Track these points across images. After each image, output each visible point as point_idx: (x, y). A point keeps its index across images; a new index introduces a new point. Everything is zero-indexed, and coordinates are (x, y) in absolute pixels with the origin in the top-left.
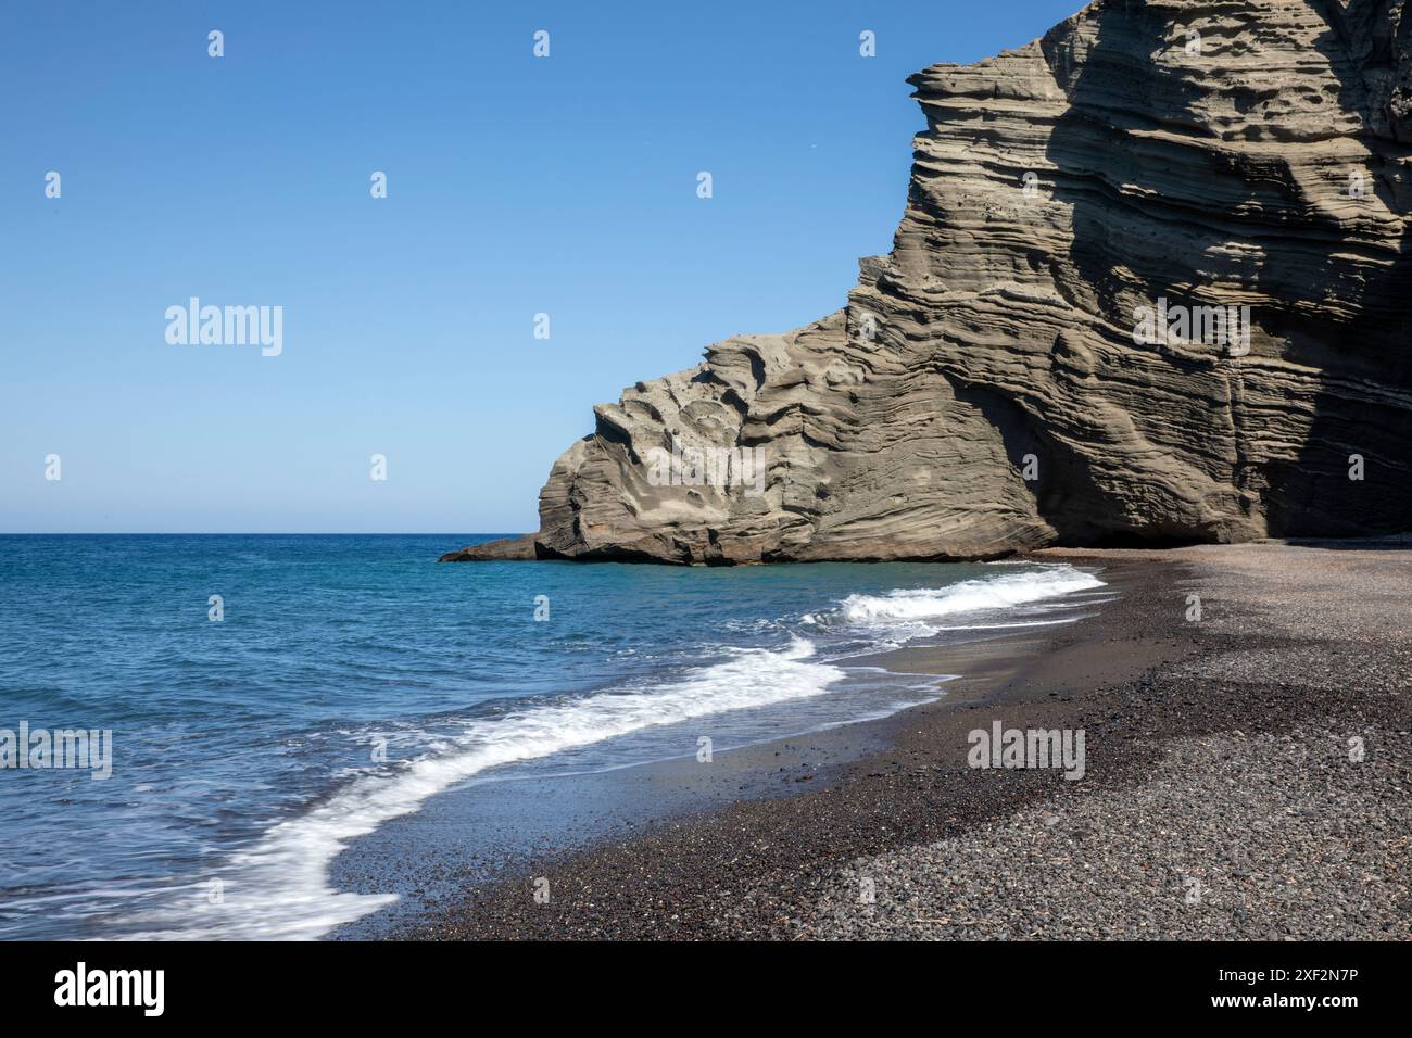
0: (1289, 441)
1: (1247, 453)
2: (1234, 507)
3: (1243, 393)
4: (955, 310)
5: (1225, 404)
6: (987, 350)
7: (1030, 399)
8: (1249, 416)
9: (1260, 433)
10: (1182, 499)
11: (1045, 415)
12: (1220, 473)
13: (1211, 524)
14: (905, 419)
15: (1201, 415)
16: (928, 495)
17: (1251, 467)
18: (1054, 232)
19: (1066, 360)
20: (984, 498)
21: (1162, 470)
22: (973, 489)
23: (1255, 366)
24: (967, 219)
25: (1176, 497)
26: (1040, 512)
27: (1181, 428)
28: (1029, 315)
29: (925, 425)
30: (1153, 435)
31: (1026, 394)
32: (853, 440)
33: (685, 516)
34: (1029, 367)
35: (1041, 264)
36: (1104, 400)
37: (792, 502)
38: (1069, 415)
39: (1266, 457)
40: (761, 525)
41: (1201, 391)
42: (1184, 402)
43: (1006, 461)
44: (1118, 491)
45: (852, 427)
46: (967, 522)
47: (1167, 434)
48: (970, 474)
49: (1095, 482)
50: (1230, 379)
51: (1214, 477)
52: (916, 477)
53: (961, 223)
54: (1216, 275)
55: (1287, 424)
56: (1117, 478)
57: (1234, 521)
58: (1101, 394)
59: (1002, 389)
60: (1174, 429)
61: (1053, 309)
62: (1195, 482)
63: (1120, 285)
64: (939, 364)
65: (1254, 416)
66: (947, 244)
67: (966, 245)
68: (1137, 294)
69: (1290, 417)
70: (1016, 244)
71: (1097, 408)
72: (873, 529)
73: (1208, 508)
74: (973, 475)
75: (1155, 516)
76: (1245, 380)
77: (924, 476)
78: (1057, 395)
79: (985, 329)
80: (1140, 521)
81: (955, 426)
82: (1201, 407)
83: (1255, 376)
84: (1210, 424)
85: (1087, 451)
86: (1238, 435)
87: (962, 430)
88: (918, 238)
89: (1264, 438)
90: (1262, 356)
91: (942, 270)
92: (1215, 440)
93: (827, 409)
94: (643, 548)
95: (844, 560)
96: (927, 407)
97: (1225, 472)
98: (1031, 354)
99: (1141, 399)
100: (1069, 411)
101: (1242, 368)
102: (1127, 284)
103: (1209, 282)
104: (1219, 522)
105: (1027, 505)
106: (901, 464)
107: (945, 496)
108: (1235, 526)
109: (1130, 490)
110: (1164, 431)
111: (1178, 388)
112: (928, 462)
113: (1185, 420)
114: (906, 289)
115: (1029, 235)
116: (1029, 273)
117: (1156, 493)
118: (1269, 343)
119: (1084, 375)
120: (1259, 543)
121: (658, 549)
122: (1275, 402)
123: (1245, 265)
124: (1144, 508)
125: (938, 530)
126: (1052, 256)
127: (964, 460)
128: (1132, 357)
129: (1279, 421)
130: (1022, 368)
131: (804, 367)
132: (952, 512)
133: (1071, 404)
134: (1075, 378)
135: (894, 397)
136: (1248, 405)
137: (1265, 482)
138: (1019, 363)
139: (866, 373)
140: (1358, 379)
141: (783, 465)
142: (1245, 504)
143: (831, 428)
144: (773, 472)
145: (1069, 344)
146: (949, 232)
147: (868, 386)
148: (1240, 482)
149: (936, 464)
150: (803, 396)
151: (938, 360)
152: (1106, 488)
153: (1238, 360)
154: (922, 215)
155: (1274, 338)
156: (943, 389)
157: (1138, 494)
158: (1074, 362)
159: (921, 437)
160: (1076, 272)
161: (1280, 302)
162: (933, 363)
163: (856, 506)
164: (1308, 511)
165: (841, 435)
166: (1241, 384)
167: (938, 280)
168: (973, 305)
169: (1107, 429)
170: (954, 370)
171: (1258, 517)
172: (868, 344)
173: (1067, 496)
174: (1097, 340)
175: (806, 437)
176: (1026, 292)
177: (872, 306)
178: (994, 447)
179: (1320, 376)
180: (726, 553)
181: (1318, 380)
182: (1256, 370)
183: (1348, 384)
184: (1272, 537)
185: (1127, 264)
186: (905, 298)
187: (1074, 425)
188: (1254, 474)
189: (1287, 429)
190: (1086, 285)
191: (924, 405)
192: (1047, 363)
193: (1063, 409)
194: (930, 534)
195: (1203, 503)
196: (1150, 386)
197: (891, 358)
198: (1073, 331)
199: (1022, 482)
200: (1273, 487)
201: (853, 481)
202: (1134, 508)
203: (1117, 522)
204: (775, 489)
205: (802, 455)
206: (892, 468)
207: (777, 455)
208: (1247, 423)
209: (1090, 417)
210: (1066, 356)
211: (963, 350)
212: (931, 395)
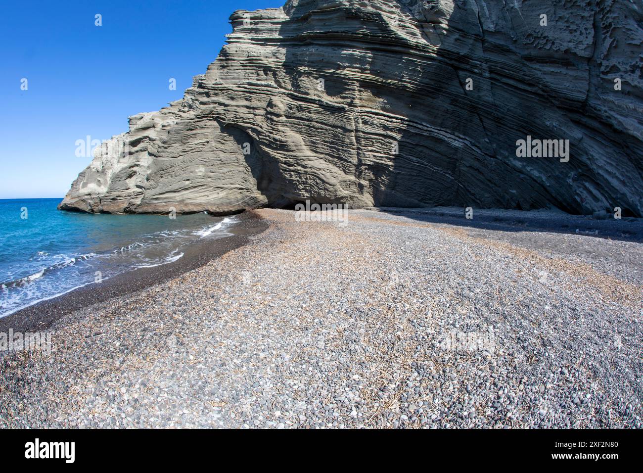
0: (385, 153)
1: (362, 158)
2: (355, 188)
3: (361, 126)
4: (224, 92)
5: (351, 131)
6: (236, 108)
7: (254, 130)
8: (364, 138)
9: (370, 148)
10: (327, 183)
11: (259, 138)
12: (348, 169)
13: (342, 197)
14: (193, 142)
15: (339, 137)
16: (202, 180)
17: (365, 167)
18: (276, 60)
19: (271, 110)
20: (232, 182)
21: (317, 167)
22: (227, 177)
23: (368, 112)
24: (239, 57)
25: (324, 182)
26: (259, 189)
27: (329, 144)
28: (258, 91)
29: (204, 145)
30: (313, 147)
31: (251, 128)
32: (163, 152)
33: (94, 191)
34: (255, 115)
35: (268, 72)
36: (288, 129)
37: (139, 184)
38: (269, 136)
39: (372, 161)
40: (124, 195)
41: (339, 124)
42: (330, 130)
43: (245, 164)
44: (294, 178)
45: (164, 145)
46: (223, 194)
47: (321, 147)
48: (225, 170)
49: (282, 173)
50: (355, 118)
51: (345, 171)
52: (197, 170)
53: (235, 58)
54: (347, 64)
55: (384, 144)
56: (293, 171)
57: (355, 197)
58: (287, 126)
59: (241, 126)
60: (325, 145)
61: (269, 89)
62: (335, 174)
63: (300, 74)
64: (214, 116)
65: (367, 138)
66: (228, 66)
67: (236, 66)
68: (308, 77)
69: (386, 140)
70: (258, 65)
71: (284, 133)
72: (175, 197)
73: (341, 189)
74: (227, 170)
75: (313, 193)
76: (362, 119)
77: (201, 170)
78: (265, 126)
79: (237, 98)
80: (305, 195)
81: (220, 146)
82: (339, 133)
83: (368, 117)
84: (343, 142)
85: (278, 156)
86: (358, 149)
87: (223, 147)
88: (217, 66)
89: (371, 151)
90: (372, 108)
91: (224, 77)
92: (346, 151)
93: (158, 138)
94: (76, 206)
95: (159, 213)
96: (206, 136)
97: (351, 169)
98: (256, 109)
99: (308, 129)
100: (269, 134)
101: (361, 113)
102: (304, 73)
103: (344, 68)
104: (347, 197)
105: (251, 185)
106: (190, 164)
107: (212, 181)
108: (355, 199)
109: (300, 177)
110: (320, 146)
111: (327, 122)
112: (204, 163)
113: (331, 140)
114: (205, 84)
115: (265, 61)
116: (263, 76)
117: (314, 180)
118: (375, 101)
119: (278, 116)
120: (367, 209)
121: (82, 206)
122: (378, 132)
123: (362, 60)
124: (307, 188)
125: (207, 198)
126: (273, 69)
127: (223, 163)
128: (303, 106)
129: (380, 142)
130: (252, 116)
131: (155, 120)
132: (216, 189)
133: (272, 131)
134: (274, 118)
135: (188, 130)
136: (364, 132)
137: (372, 176)
138: (251, 113)
139: (179, 121)
140: (419, 122)
141: (137, 165)
142: (361, 187)
143: (157, 147)
144: (132, 169)
145: (274, 102)
146: (230, 62)
147: (176, 126)
148: (359, 175)
149: (208, 164)
150: (151, 133)
151: (213, 114)
152: (288, 176)
153: (359, 108)
154: (222, 58)
155: (377, 99)
156: (215, 128)
157: (304, 180)
158: (275, 110)
159: (201, 151)
160: (283, 74)
161: (380, 80)
162: (211, 115)
163: (165, 185)
164: (393, 192)
165: (160, 150)
166: (360, 121)
167: (221, 80)
168: (233, 89)
169: (288, 144)
170: (220, 118)
171: (368, 195)
172: (186, 109)
173: (270, 181)
174: (288, 100)
175: (149, 152)
176: (259, 82)
177: (192, 94)
178: (239, 156)
179: (401, 119)
180: (105, 209)
181: (400, 121)
182: (368, 115)
183: (415, 125)
184: (375, 206)
185: (305, 66)
186: (203, 88)
187: (272, 142)
188: (366, 171)
189: (384, 147)
190: (287, 78)
191: (204, 135)
192: (263, 112)
193: (267, 134)
194: (203, 200)
195: (338, 186)
196: (312, 121)
197: (192, 113)
198: (277, 97)
199: (250, 173)
200: (377, 179)
201: (162, 172)
202: (302, 187)
203: (294, 196)
204: (134, 178)
205: (145, 160)
206: (184, 166)
207: (134, 161)
208: (363, 142)
209: (280, 137)
210: (272, 108)
211: (225, 108)
212: (209, 131)
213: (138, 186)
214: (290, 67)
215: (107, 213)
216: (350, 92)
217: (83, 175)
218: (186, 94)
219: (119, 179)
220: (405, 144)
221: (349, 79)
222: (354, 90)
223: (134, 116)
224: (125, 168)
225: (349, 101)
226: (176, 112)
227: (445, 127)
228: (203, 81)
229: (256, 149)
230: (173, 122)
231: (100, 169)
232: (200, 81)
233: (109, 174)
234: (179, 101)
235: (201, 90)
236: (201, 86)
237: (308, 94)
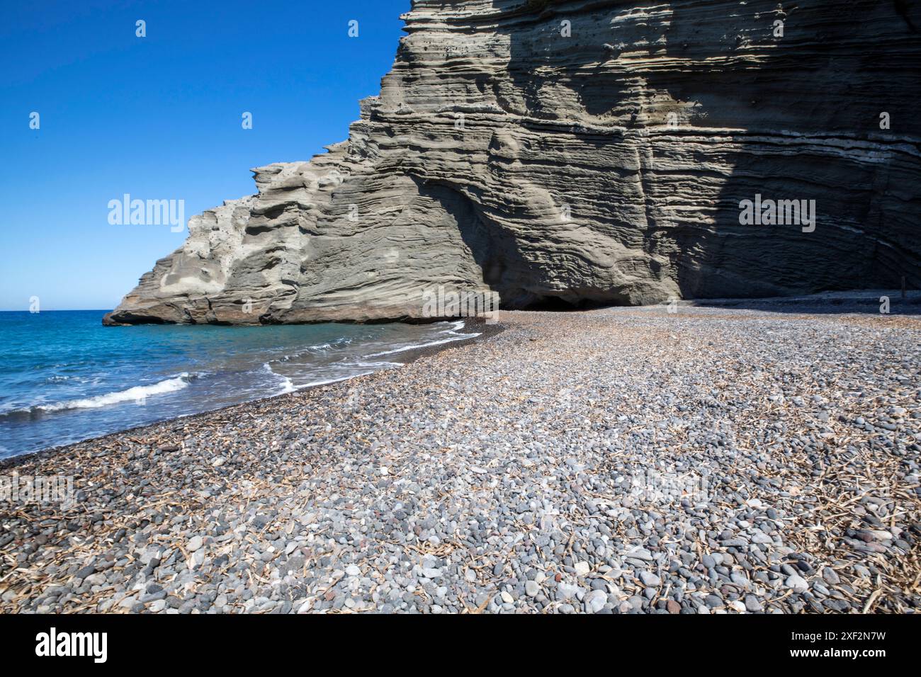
0: (699, 204)
1: (656, 218)
2: (644, 271)
3: (652, 161)
4: (417, 126)
5: (634, 172)
6: (439, 153)
7: (473, 188)
8: (658, 182)
9: (669, 199)
10: (596, 265)
11: (482, 200)
12: (631, 239)
13: (623, 287)
14: (377, 211)
15: (613, 186)
16: (396, 270)
17: (662, 232)
18: (495, 60)
19: (497, 152)
20: (443, 272)
21: (578, 239)
22: (435, 265)
23: (664, 133)
24: (432, 60)
25: (590, 263)
26: (486, 280)
27: (595, 201)
28: (472, 122)
29: (394, 215)
31: (467, 185)
32: (326, 226)
33: (194, 289)
34: (472, 163)
35: (485, 86)
36: (528, 182)
37: (287, 277)
38: (497, 196)
39: (675, 221)
40: (260, 295)
41: (612, 163)
42: (596, 177)
43: (462, 243)
44: (541, 260)
45: (326, 216)
47: (586, 208)
48: (431, 254)
49: (521, 254)
50: (640, 148)
51: (625, 243)
52: (386, 256)
53: (426, 63)
54: (623, 45)
55: (697, 188)
56: (539, 249)
57: (645, 284)
58: (525, 177)
59: (451, 182)
60: (589, 203)
61: (490, 115)
62: (608, 250)
63: (540, 81)
64: (406, 168)
65: (664, 181)
66: (416, 79)
67: (429, 77)
68: (553, 85)
69: (700, 180)
70: (466, 73)
71: (520, 188)
72: (352, 297)
73: (620, 272)
74: (434, 254)
75: (573, 282)
76: (654, 148)
77: (393, 256)
78: (489, 180)
79: (439, 137)
80: (561, 286)
81: (419, 216)
82: (613, 179)
83: (665, 143)
84: (621, 193)
85: (513, 227)
86: (648, 202)
87: (426, 219)
88: (397, 78)
89: (673, 203)
90: (670, 124)
91: (412, 99)
92: (626, 208)
93: (314, 205)
94: (154, 313)
96: (395, 201)
97: (636, 238)
98: (473, 152)
99: (561, 180)
100: (497, 193)
101: (650, 137)
102: (545, 79)
103: (617, 54)
104: (631, 286)
105: (473, 276)
106: (374, 246)
107: (412, 271)
108: (646, 289)
109: (551, 259)
110: (581, 205)
111: (590, 163)
112: (397, 244)
113: (599, 193)
114: (382, 113)
115: (477, 64)
116: (478, 94)
117: (573, 261)
118: (677, 109)
119: (509, 160)
121: (169, 314)
122: (684, 167)
123: (651, 29)
124: (563, 275)
125: (406, 298)
126: (493, 77)
127: (427, 243)
128: (549, 139)
129: (688, 185)
130: (467, 164)
131: (304, 176)
132: (419, 283)
133: (500, 187)
134: (504, 165)
135: (365, 192)
136: (657, 172)
137: (675, 246)
138: (465, 161)
139: (347, 177)
140: (773, 131)
141: (281, 249)
142: (655, 268)
143: (314, 219)
144: (271, 254)
145: (500, 139)
146: (417, 70)
147: (344, 185)
148: (651, 247)
149: (404, 246)
150: (300, 196)
151: (404, 165)
152: (531, 258)
153: (647, 128)
154: (402, 63)
155: (682, 104)
156: (410, 188)
157: (558, 262)
158: (503, 151)
159: (391, 225)
160: (511, 85)
161: (688, 64)
162: (401, 167)
163: (333, 278)
164: (718, 272)
165: (320, 223)
166: (650, 152)
167: (408, 105)
168: (431, 120)
169: (529, 205)
170: (416, 171)
171: (669, 280)
172: (357, 158)
173: (503, 268)
174: (523, 132)
175: (300, 227)
176: (471, 106)
177: (363, 131)
178: (451, 232)
179: (732, 134)
180: (221, 317)
181: (730, 138)
182: (664, 138)
183: (763, 139)
184: (683, 299)
185: (546, 64)
186: (381, 120)
187: (502, 204)
188: (664, 239)
189: (697, 192)
190: (518, 94)
191: (393, 200)
192: (484, 157)
193: (494, 192)
194: (398, 301)
195: (615, 268)
196: (566, 164)
197: (368, 165)
198: (504, 129)
199: (472, 257)
200: (684, 251)
201: (327, 259)
202: (555, 275)
203: (544, 289)
204: (277, 268)
205: (295, 240)
206: (364, 249)
207: (275, 241)
208: (657, 190)
209: (515, 196)
210: (498, 148)
211: (423, 155)
212: (400, 192)
213: (285, 282)
214: (521, 71)
215: (226, 324)
216: (630, 101)
217: (168, 263)
218: (351, 132)
219: (248, 270)
220: (740, 180)
221: (628, 75)
222: (637, 95)
223: (264, 168)
224: (259, 253)
225: (628, 117)
226: (340, 162)
227: (838, 129)
228: (378, 108)
229: (478, 219)
230: (338, 179)
231: (206, 252)
232: (373, 108)
233: (227, 262)
234: (342, 143)
235: (377, 124)
236: (375, 116)
237: (555, 117)
